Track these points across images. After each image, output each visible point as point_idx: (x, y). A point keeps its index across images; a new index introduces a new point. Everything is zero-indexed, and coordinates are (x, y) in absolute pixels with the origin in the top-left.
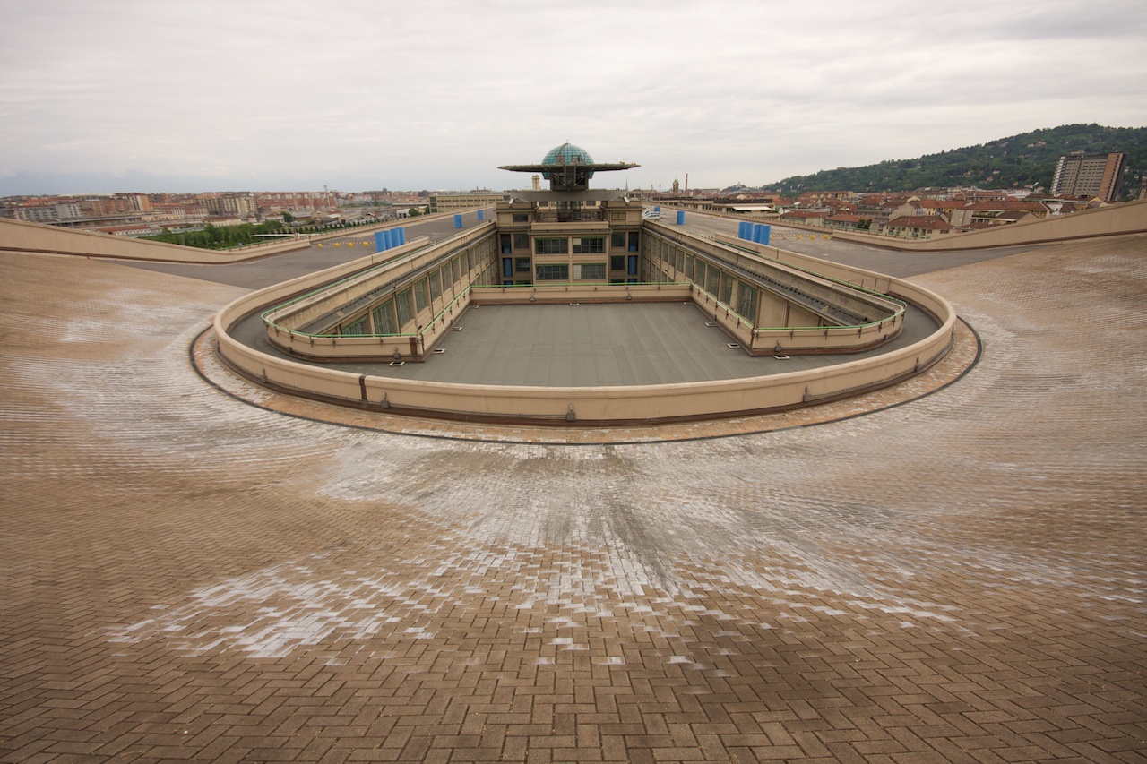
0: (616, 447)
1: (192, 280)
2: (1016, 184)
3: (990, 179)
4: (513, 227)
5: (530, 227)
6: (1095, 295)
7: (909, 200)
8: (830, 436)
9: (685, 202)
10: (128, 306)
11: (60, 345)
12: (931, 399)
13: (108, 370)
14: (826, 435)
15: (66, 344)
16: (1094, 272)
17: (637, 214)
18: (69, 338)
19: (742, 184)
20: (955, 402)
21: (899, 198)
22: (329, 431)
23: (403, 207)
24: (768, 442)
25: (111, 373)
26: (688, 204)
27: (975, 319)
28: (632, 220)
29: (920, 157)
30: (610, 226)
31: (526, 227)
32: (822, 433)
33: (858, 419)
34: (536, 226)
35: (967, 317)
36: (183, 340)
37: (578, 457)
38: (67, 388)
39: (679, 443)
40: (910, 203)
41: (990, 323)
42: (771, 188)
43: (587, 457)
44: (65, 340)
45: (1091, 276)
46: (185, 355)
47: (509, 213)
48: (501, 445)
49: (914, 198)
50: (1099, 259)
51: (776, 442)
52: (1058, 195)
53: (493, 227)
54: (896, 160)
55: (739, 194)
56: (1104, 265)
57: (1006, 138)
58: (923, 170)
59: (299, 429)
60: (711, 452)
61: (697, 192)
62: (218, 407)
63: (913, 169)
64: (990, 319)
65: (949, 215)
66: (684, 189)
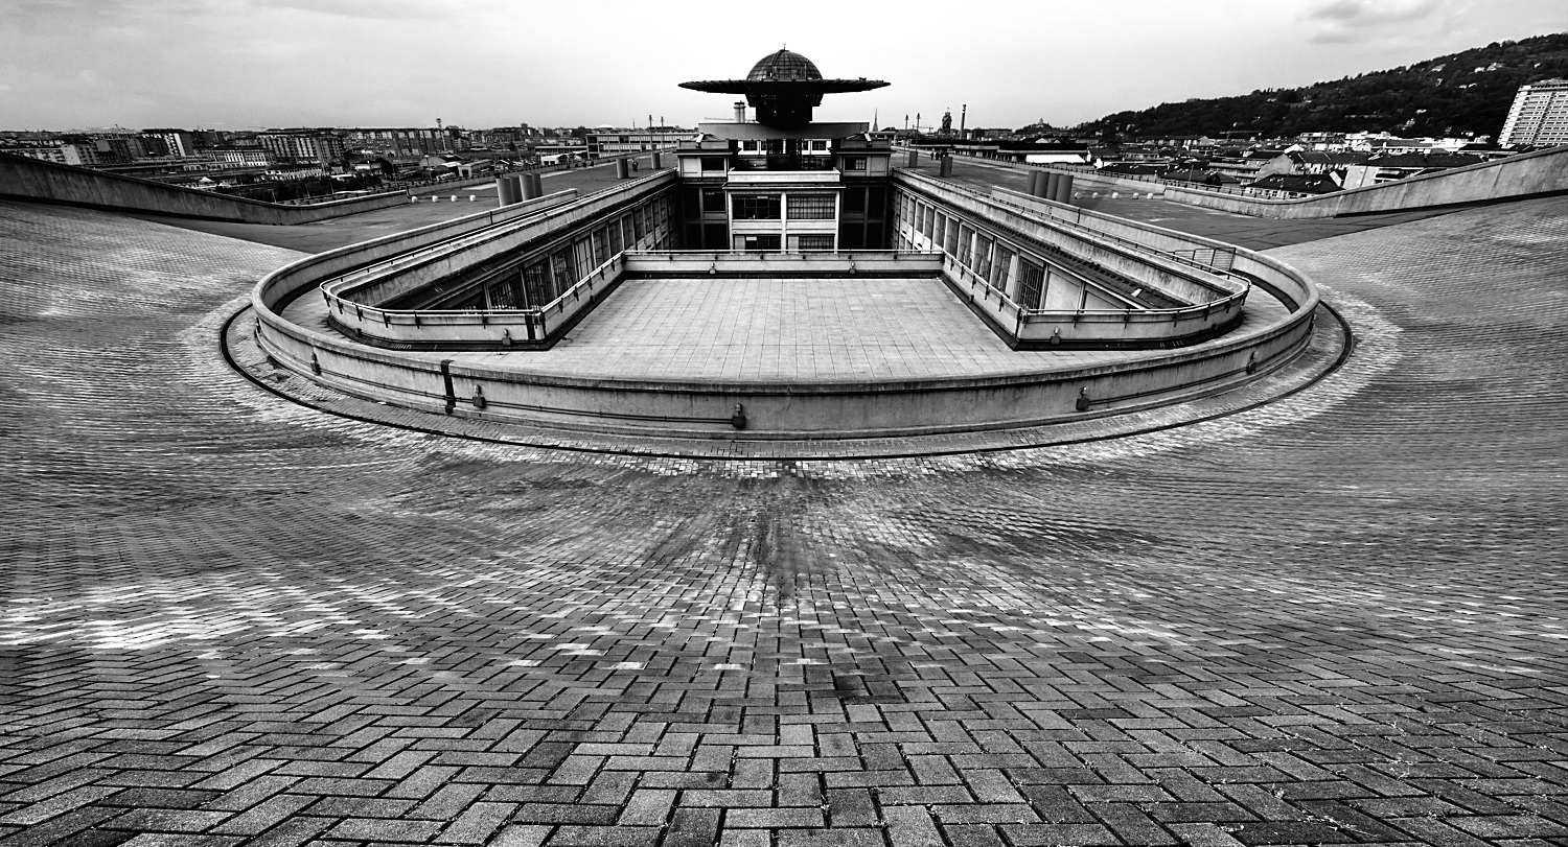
0: (798, 463)
1: (233, 240)
2: (1448, 130)
3: (1411, 122)
4: (702, 179)
5: (726, 178)
6: (1532, 273)
7: (1287, 151)
8: (1107, 455)
9: (958, 146)
10: (140, 274)
11: (37, 320)
12: (1263, 411)
13: (104, 354)
14: (1103, 454)
15: (45, 320)
16: (1536, 241)
17: (884, 159)
18: (52, 311)
19: (1045, 122)
20: (1297, 414)
21: (1273, 147)
22: (397, 436)
23: (550, 151)
24: (1016, 461)
25: (106, 358)
26: (962, 150)
27: (1349, 308)
28: (874, 168)
29: (1311, 84)
30: (841, 176)
31: (721, 178)
32: (1096, 451)
33: (1152, 434)
34: (736, 177)
35: (1338, 305)
36: (215, 319)
37: (742, 475)
38: (41, 374)
39: (889, 460)
40: (1288, 155)
41: (1370, 313)
42: (1087, 130)
43: (754, 475)
44: (46, 313)
45: (1531, 247)
46: (215, 337)
47: (696, 157)
48: (636, 458)
49: (1296, 148)
50: (1547, 224)
51: (1028, 461)
52: (1510, 146)
53: (673, 177)
54: (1275, 90)
55: (1040, 137)
56: (1553, 232)
57: (1444, 57)
58: (1313, 105)
59: (356, 434)
60: (933, 472)
61: (979, 132)
62: (251, 404)
63: (1299, 105)
64: (1371, 308)
65: (1343, 174)
66: (959, 128)
